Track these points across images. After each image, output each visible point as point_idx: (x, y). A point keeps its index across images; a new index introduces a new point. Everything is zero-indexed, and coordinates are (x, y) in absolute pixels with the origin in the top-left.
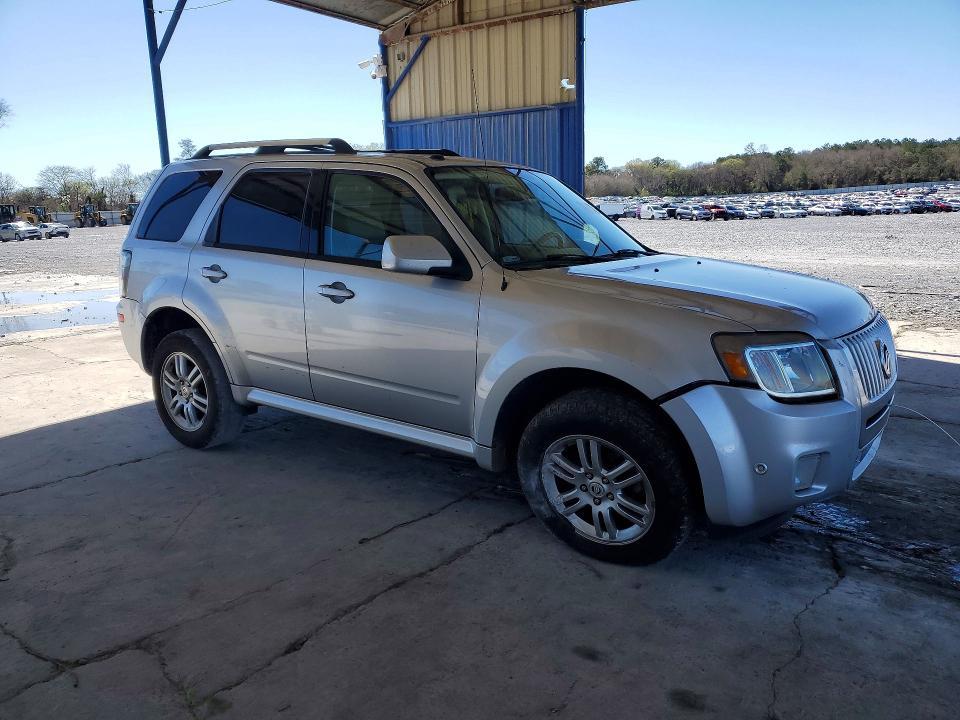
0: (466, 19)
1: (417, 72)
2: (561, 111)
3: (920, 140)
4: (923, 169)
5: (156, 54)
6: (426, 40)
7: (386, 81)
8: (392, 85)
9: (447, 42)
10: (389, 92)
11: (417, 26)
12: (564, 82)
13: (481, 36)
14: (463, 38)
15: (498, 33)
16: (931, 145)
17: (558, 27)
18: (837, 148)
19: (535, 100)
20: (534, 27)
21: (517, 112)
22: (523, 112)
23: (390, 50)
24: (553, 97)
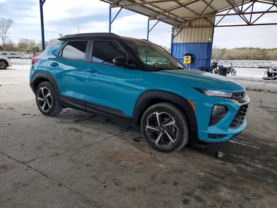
0: (191, 26)
1: (179, 34)
2: (208, 44)
3: (261, 48)
4: (262, 56)
5: (148, 32)
6: (182, 29)
7: (173, 35)
8: (174, 36)
9: (186, 30)
10: (173, 37)
11: (181, 26)
12: (209, 39)
13: (193, 29)
14: (190, 29)
15: (197, 29)
16: (264, 50)
17: (209, 30)
18: (238, 49)
19: (203, 42)
20: (204, 29)
21: (199, 43)
22: (201, 43)
23: (174, 30)
24: (207, 41)
